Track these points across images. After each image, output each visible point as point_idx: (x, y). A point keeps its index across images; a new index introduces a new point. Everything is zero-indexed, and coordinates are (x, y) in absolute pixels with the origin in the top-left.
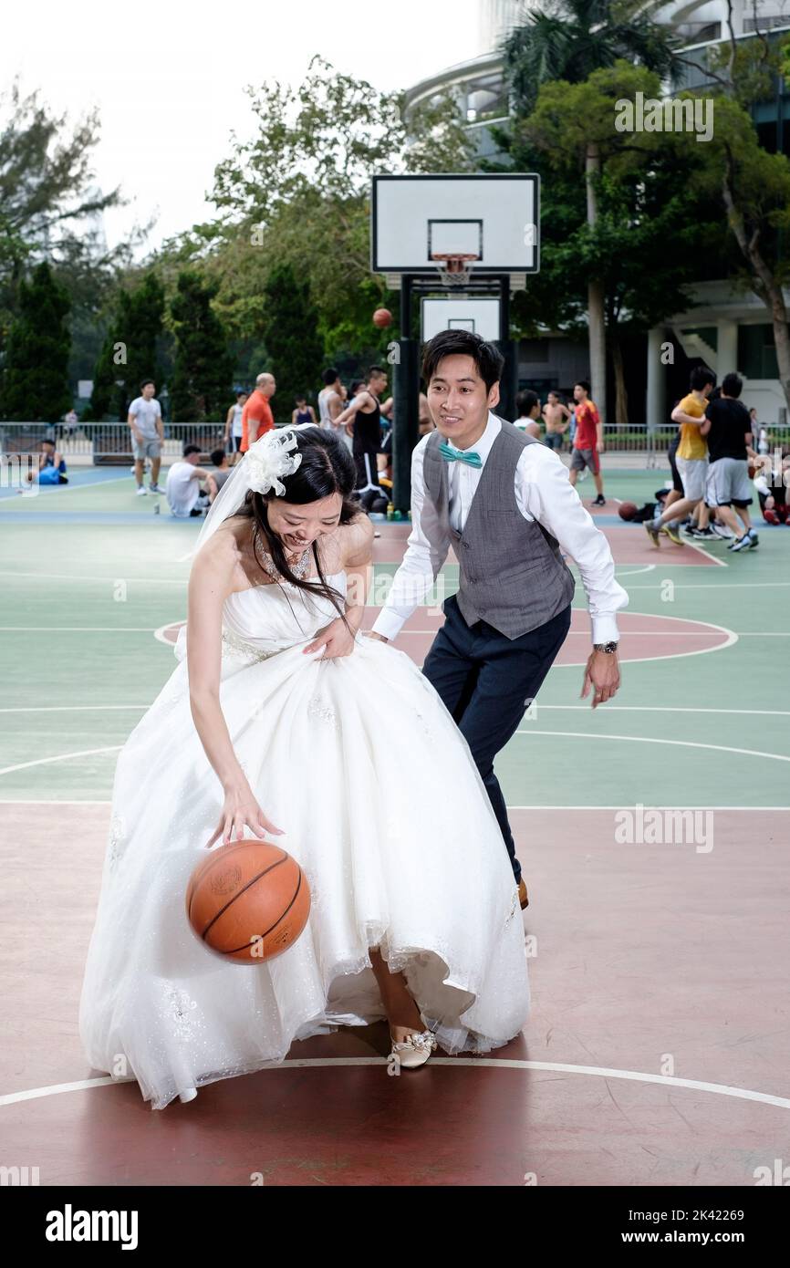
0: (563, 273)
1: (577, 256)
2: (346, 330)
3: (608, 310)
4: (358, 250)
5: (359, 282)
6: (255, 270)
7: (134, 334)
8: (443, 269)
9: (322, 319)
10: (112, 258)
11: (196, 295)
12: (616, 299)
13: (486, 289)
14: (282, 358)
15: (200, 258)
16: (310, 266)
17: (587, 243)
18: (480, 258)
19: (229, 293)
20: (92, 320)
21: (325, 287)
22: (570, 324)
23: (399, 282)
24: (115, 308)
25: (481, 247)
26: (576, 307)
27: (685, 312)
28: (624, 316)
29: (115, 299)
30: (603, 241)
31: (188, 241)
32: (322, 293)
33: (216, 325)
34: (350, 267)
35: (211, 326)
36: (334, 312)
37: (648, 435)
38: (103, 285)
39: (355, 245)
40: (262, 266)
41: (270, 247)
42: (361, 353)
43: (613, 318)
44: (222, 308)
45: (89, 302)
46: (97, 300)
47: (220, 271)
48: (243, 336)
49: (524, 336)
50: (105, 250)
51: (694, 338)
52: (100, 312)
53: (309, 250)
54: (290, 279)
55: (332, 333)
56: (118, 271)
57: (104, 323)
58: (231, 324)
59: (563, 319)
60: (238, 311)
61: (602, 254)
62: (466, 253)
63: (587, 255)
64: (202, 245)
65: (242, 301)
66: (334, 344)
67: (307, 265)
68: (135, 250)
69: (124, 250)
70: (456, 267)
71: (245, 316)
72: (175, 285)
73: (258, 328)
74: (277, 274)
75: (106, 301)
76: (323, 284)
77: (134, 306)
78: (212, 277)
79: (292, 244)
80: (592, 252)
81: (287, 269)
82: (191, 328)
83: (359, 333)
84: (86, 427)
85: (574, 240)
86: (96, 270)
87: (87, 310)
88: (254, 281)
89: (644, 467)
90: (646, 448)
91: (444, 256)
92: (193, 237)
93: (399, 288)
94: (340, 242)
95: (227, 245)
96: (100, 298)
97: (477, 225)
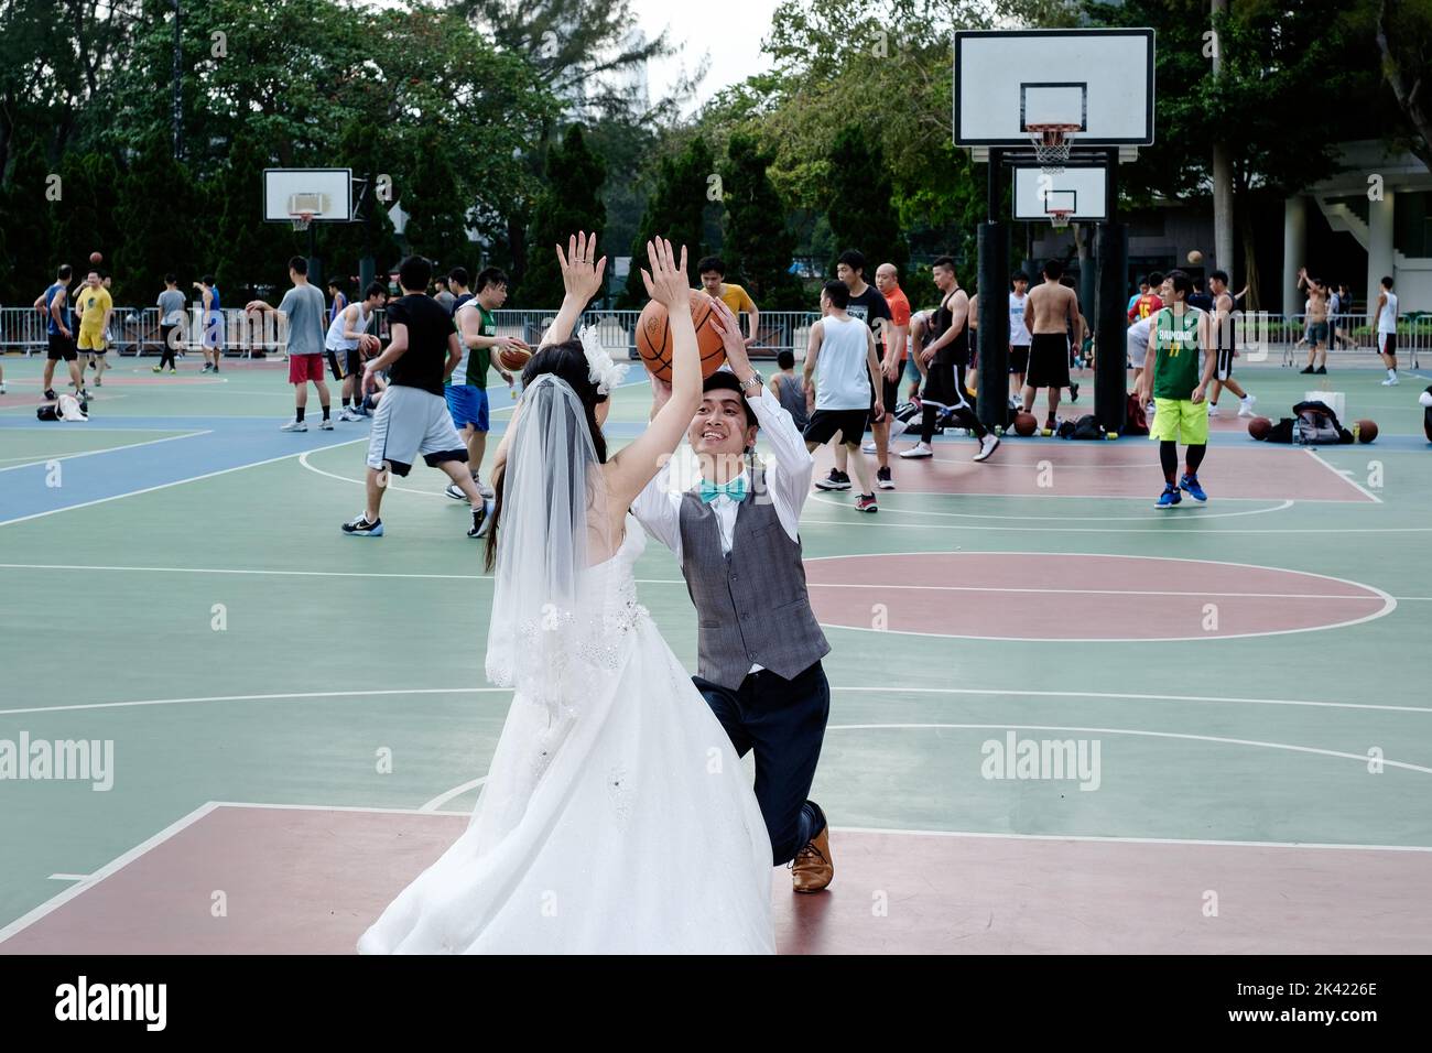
0: (1182, 132)
1: (1199, 112)
2: (924, 199)
3: (1234, 176)
4: (939, 106)
5: (941, 144)
6: (820, 130)
7: (678, 207)
8: (1038, 141)
9: (897, 187)
10: (655, 116)
11: (748, 163)
12: (1246, 162)
13: (1090, 161)
14: (849, 236)
15: (756, 115)
16: (883, 126)
17: (1211, 96)
18: (1083, 129)
19: (789, 157)
20: (631, 186)
21: (900, 150)
22: (1190, 192)
23: (987, 153)
24: (657, 173)
25: (1084, 115)
26: (1198, 172)
27: (1330, 178)
28: (1255, 183)
29: (658, 163)
30: (1229, 92)
31: (742, 96)
32: (897, 157)
33: (774, 196)
34: (929, 126)
35: (767, 199)
36: (911, 178)
37: (1285, 324)
38: (644, 146)
39: (935, 101)
40: (827, 125)
41: (836, 104)
42: (942, 225)
43: (1242, 185)
44: (781, 174)
45: (628, 165)
46: (637, 164)
47: (779, 131)
48: (804, 206)
49: (1136, 205)
50: (646, 107)
51: (1340, 208)
52: (640, 177)
53: (882, 107)
54: (860, 144)
55: (909, 202)
56: (662, 131)
57: (645, 190)
58: (791, 193)
59: (1182, 186)
60: (799, 178)
61: (1228, 108)
62: (1066, 122)
63: (1210, 111)
64: (758, 100)
65: (804, 166)
66: (911, 215)
67: (881, 123)
68: (681, 106)
69: (669, 107)
70: (1054, 140)
71: (807, 183)
72: (727, 148)
73: (822, 196)
74: (844, 138)
75: (647, 165)
76: (898, 146)
77: (678, 175)
78: (770, 139)
79: (860, 101)
80: (1216, 106)
81: (856, 131)
82: (745, 201)
83: (940, 203)
84: (621, 314)
85: (1195, 93)
86: (637, 129)
87: (625, 176)
88: (817, 142)
89: (1280, 365)
90: (1282, 341)
91: (1041, 126)
92: (748, 90)
93: (987, 160)
94: (917, 97)
95: (787, 100)
96: (641, 162)
97: (1080, 89)
